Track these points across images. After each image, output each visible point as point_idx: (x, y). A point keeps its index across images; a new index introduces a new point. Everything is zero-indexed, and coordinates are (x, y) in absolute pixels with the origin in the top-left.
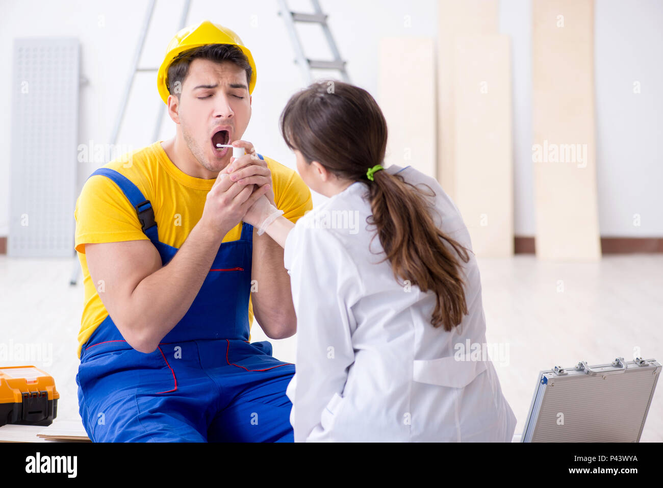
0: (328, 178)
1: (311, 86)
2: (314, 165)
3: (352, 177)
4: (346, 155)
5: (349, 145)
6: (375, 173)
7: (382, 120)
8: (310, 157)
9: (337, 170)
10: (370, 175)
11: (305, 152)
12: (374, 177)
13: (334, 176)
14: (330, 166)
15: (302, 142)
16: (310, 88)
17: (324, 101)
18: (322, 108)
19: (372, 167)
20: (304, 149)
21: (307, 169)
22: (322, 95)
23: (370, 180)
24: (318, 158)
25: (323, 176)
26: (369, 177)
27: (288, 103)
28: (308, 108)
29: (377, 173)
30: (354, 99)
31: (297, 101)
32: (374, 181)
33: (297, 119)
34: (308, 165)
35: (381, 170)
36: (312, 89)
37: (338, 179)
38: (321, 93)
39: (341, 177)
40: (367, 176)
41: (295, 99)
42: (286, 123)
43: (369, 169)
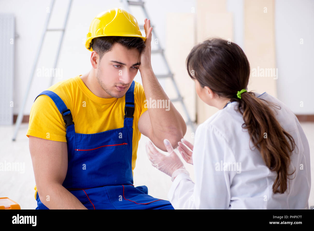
0: (214, 96)
1: (205, 42)
2: (206, 89)
3: (228, 96)
4: (224, 83)
5: (225, 77)
6: (242, 94)
7: (246, 62)
8: (203, 84)
9: (219, 92)
10: (239, 95)
11: (200, 81)
12: (241, 96)
13: (217, 95)
14: (215, 89)
15: (199, 75)
16: (204, 43)
17: (212, 50)
18: (211, 55)
19: (240, 91)
20: (200, 79)
21: (202, 91)
22: (211, 47)
23: (239, 99)
24: (208, 84)
25: (211, 95)
26: (238, 97)
27: (191, 51)
28: (202, 54)
29: (243, 94)
30: (230, 49)
31: (196, 50)
32: (242, 98)
33: (196, 61)
34: (202, 88)
35: (245, 92)
36: (205, 43)
37: (219, 97)
38: (210, 45)
39: (222, 96)
40: (237, 96)
41: (195, 49)
42: (190, 63)
43: (238, 92)
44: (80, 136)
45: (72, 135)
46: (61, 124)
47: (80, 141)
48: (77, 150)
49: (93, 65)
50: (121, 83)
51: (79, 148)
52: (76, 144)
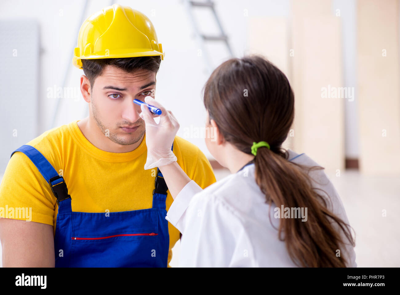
10: (254, 149)
19: (257, 142)
26: (253, 152)
44: (80, 216)
45: (67, 215)
46: (43, 196)
47: (79, 225)
48: (75, 239)
49: (85, 96)
50: (126, 123)
51: (77, 235)
52: (73, 229)
